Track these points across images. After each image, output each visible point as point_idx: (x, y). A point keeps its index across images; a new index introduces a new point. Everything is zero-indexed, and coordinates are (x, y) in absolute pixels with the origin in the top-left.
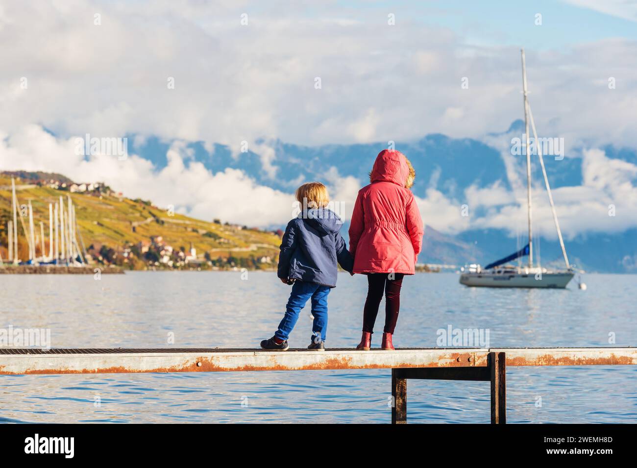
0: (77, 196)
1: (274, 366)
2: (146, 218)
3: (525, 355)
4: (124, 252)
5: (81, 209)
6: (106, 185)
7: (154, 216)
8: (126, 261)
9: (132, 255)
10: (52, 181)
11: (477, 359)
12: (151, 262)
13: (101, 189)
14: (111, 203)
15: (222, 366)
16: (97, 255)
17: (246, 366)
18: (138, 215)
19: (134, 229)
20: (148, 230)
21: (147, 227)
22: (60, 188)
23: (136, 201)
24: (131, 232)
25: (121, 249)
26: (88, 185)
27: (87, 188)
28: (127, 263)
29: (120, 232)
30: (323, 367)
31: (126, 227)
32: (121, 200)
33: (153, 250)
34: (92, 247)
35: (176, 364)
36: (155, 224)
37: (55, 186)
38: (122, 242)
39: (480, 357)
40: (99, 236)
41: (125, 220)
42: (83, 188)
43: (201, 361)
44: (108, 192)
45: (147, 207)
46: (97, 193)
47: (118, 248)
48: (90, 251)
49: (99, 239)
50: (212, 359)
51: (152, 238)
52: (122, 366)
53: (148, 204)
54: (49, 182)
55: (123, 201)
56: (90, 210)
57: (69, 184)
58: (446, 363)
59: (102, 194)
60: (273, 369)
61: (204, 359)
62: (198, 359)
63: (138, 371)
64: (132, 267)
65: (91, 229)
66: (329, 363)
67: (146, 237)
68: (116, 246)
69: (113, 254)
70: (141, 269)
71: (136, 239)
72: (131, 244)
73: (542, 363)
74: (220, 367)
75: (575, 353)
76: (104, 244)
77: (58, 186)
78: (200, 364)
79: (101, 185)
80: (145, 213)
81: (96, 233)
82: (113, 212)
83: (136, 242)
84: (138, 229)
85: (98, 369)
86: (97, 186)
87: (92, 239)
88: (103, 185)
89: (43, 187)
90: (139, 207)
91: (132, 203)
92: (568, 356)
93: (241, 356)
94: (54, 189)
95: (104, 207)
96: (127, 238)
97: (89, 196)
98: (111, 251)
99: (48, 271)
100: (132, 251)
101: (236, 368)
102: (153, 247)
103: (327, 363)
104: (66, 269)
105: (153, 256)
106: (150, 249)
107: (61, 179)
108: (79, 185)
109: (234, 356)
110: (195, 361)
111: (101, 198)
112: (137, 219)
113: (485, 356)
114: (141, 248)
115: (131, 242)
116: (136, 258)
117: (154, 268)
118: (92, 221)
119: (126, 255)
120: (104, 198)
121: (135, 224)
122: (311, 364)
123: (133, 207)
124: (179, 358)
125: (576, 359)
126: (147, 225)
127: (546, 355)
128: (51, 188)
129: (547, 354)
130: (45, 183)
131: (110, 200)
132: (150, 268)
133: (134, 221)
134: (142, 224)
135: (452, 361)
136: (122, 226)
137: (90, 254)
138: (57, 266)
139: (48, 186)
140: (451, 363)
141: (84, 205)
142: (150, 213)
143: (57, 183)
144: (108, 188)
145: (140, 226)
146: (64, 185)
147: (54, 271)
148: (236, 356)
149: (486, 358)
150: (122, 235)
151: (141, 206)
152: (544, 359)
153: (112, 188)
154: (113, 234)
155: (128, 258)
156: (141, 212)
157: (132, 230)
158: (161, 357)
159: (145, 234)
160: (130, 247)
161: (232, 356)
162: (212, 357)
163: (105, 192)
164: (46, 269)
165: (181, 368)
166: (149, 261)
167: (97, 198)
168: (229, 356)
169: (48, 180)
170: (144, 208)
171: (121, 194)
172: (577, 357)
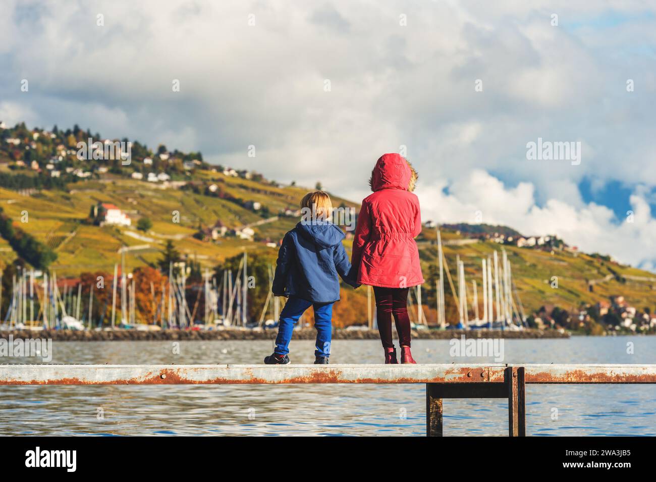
0: (525, 251)
1: (250, 380)
2: (604, 275)
3: (550, 370)
4: (580, 315)
5: (530, 266)
6: (559, 237)
7: (614, 272)
8: (582, 325)
9: (588, 318)
10: (497, 235)
11: (492, 374)
12: (610, 326)
13: (553, 243)
14: (564, 258)
15: (189, 378)
16: (548, 318)
17: (218, 378)
18: (595, 272)
19: (591, 289)
20: (607, 290)
21: (605, 286)
22: (506, 243)
23: (593, 256)
24: (588, 293)
25: (576, 311)
26: (537, 239)
27: (537, 242)
28: (583, 327)
29: (575, 291)
30: (307, 380)
31: (582, 286)
32: (575, 255)
33: (613, 313)
34: (543, 309)
35: (137, 377)
36: (614, 282)
37: (500, 240)
38: (578, 303)
39: (496, 372)
40: (551, 297)
41: (580, 278)
42: (532, 242)
43: (166, 373)
44: (561, 246)
45: (605, 263)
46: (548, 248)
47: (573, 310)
48: (541, 314)
49: (552, 300)
50: (178, 371)
51: (612, 299)
52: (76, 377)
53: (606, 259)
54: (492, 236)
55: (578, 256)
56: (540, 267)
57: (516, 237)
58: (455, 378)
59: (554, 248)
60: (249, 382)
61: (169, 372)
62: (162, 371)
63: (94, 382)
64: (588, 331)
65: (541, 288)
66: (314, 377)
67: (605, 297)
68: (571, 308)
69: (567, 317)
70: (600, 334)
71: (593, 299)
72: (588, 306)
73: (571, 379)
74: (188, 379)
75: (612, 369)
76: (556, 305)
77: (504, 240)
78: (164, 376)
79: (552, 239)
80: (604, 270)
81: (548, 293)
82: (567, 269)
83: (593, 303)
84: (596, 288)
85: (48, 380)
86: (547, 239)
87: (544, 301)
88: (555, 238)
89: (487, 241)
90: (597, 263)
91: (589, 258)
92: (604, 372)
93: (211, 369)
94: (499, 243)
95: (556, 263)
96: (583, 298)
97: (539, 251)
98: (565, 314)
99: (479, 335)
100: (589, 313)
101: (206, 381)
102: (613, 309)
103: (313, 377)
104: (500, 334)
105: (613, 319)
106: (609, 310)
107: (506, 231)
108: (527, 239)
109: (203, 369)
110: (158, 374)
111: (552, 253)
112: (594, 277)
113: (501, 371)
114: (599, 309)
115: (589, 303)
116: (593, 321)
117: (614, 333)
118: (543, 280)
119: (582, 318)
120: (556, 253)
121: (592, 282)
122: (293, 378)
123: (590, 263)
124: (140, 370)
125: (614, 375)
126: (606, 283)
127: (576, 371)
128: (495, 242)
129: (578, 369)
130: (488, 236)
131: (563, 255)
132: (610, 332)
133: (592, 279)
134: (601, 282)
135: (462, 375)
136: (576, 285)
137: (540, 317)
138: (491, 329)
139: (492, 240)
140: (460, 378)
141: (533, 261)
142: (610, 270)
143: (502, 237)
144: (561, 241)
145: (597, 284)
146: (510, 239)
147: (486, 336)
148: (206, 369)
149: (503, 373)
150: (578, 296)
151: (598, 261)
152: (573, 374)
153: (566, 241)
154: (567, 294)
155: (584, 321)
156: (598, 269)
157: (588, 289)
158: (120, 369)
159: (604, 294)
160: (587, 309)
161: (201, 368)
162: (179, 369)
163: (557, 246)
164: (477, 333)
165: (142, 380)
166: (608, 325)
167: (548, 254)
168: (198, 368)
169: (492, 233)
170: (602, 264)
171: (575, 248)
172: (614, 373)
